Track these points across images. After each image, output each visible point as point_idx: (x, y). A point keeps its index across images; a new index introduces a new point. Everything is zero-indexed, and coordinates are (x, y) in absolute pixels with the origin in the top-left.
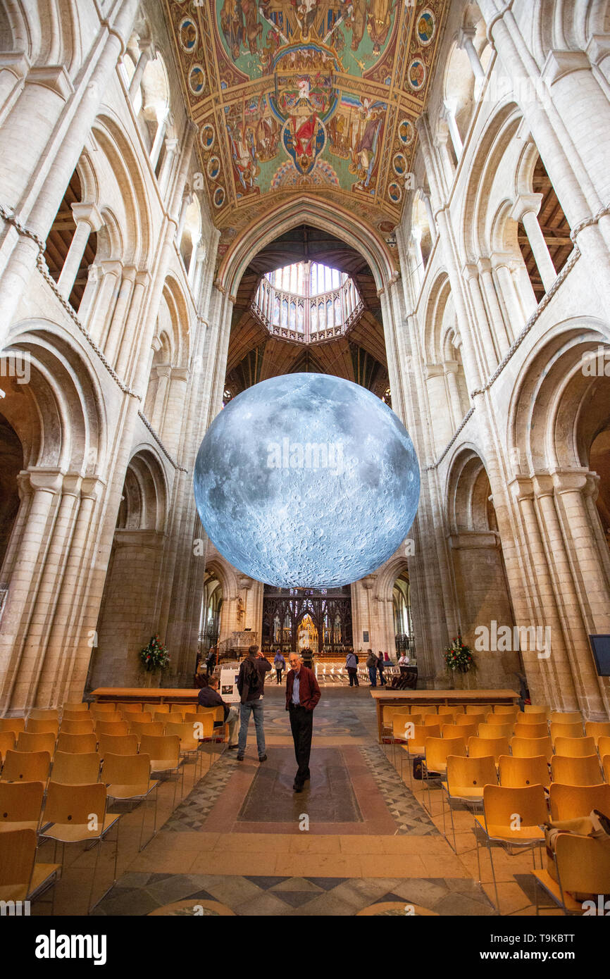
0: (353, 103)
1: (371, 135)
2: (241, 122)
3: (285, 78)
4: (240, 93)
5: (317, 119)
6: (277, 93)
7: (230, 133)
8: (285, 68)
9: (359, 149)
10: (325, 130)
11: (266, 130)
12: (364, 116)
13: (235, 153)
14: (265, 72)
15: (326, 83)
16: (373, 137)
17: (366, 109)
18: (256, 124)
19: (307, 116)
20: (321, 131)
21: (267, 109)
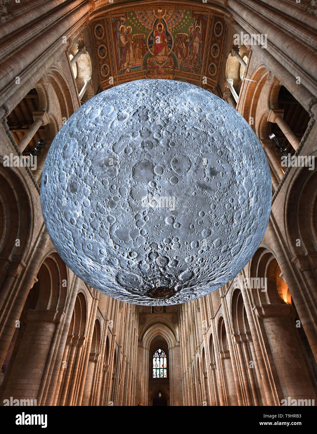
0: (135, 67)
1: (122, 56)
2: (194, 63)
3: (169, 74)
4: (191, 77)
5: (153, 54)
6: (174, 68)
7: (201, 61)
9: (128, 45)
10: (149, 48)
11: (182, 53)
12: (128, 64)
13: (201, 48)
15: (149, 71)
16: (121, 55)
17: (128, 68)
18: (187, 58)
19: (159, 56)
20: (150, 47)
21: (180, 63)
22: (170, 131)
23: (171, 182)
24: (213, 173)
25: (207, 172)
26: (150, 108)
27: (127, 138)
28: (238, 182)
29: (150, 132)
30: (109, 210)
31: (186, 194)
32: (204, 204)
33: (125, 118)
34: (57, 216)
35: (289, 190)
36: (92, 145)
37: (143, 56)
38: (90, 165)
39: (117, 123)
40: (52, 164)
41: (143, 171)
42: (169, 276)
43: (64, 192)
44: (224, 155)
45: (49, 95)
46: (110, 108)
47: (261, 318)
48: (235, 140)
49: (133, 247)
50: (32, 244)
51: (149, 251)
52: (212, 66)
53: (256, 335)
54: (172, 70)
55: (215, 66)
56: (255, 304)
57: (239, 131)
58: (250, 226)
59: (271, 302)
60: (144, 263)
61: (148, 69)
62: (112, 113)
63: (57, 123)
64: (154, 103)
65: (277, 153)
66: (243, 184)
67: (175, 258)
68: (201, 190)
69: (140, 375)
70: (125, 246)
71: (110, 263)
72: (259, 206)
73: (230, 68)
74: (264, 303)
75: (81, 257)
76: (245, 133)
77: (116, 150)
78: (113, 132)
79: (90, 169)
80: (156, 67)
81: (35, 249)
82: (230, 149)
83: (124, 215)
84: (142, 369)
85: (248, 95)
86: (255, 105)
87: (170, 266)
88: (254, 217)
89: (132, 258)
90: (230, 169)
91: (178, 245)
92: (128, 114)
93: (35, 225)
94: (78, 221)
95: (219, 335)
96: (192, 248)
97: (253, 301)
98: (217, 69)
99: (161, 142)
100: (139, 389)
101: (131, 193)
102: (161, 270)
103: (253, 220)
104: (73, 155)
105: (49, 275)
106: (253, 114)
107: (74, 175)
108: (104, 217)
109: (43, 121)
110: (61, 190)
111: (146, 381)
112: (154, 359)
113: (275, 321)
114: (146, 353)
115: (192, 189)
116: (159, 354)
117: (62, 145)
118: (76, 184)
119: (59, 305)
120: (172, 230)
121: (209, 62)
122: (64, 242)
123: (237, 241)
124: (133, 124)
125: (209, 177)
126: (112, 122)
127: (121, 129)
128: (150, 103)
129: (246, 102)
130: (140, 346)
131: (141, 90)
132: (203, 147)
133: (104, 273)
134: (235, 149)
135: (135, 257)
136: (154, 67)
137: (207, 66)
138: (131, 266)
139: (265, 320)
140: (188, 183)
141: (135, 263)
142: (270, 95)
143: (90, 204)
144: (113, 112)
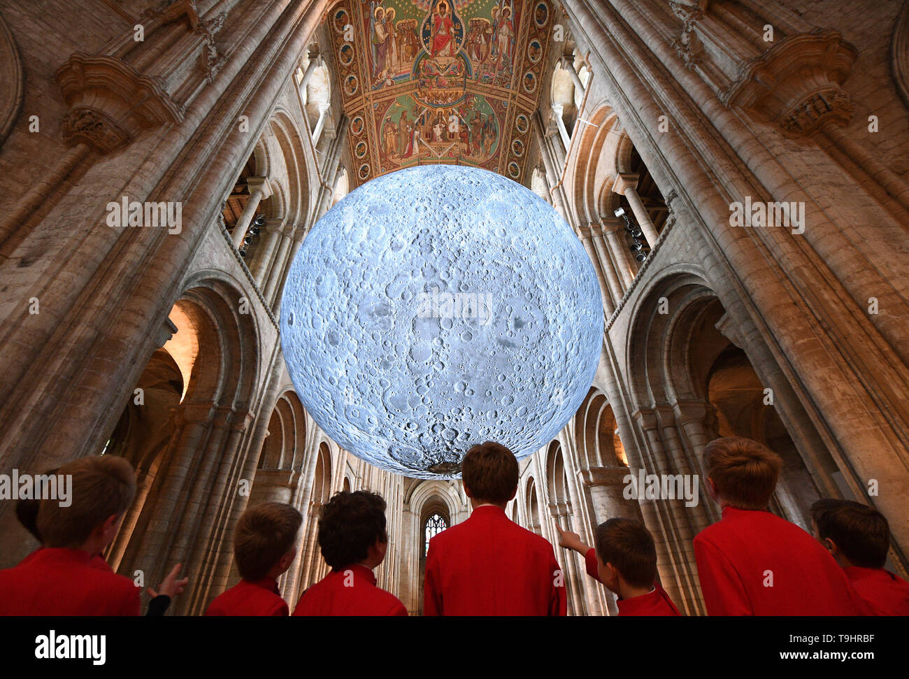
1: (379, 60)
2: (499, 70)
3: (458, 86)
4: (494, 92)
6: (465, 76)
8: (457, 93)
12: (389, 72)
14: (473, 95)
15: (424, 82)
16: (377, 58)
17: (388, 78)
19: (440, 56)
20: (426, 42)
21: (475, 68)
22: (462, 269)
23: (462, 339)
24: (519, 324)
25: (511, 324)
26: (435, 233)
27: (404, 279)
28: (552, 334)
29: (435, 271)
30: (382, 372)
31: (482, 354)
32: (505, 366)
33: (401, 247)
34: (310, 371)
35: (635, 311)
36: (358, 284)
37: (413, 57)
38: (356, 311)
39: (390, 255)
40: (300, 299)
41: (426, 325)
42: (458, 450)
43: (320, 342)
44: (534, 298)
45: (270, 149)
46: (378, 229)
47: (588, 487)
48: (550, 274)
49: (412, 417)
50: (261, 385)
51: (432, 423)
52: (530, 76)
53: (580, 510)
54: (462, 79)
55: (534, 77)
56: (580, 465)
57: (557, 258)
58: (567, 386)
59: (603, 464)
60: (426, 435)
61: (422, 79)
62: (383, 238)
63: (282, 190)
64: (441, 224)
65: (625, 241)
66: (559, 335)
67: (466, 431)
68: (501, 348)
69: (406, 553)
70: (402, 415)
71: (381, 433)
72: (581, 359)
73: (558, 86)
74: (593, 465)
75: (343, 424)
76: (566, 258)
77: (391, 294)
78: (386, 268)
79: (356, 317)
80: (434, 75)
81: (265, 391)
82: (543, 289)
83: (401, 378)
84: (410, 545)
85: (584, 142)
86: (596, 159)
87: (460, 440)
88: (573, 375)
89: (411, 430)
90: (541, 316)
91: (470, 416)
92: (405, 242)
93: (263, 357)
94: (339, 381)
95: (527, 502)
96: (489, 418)
97: (577, 461)
98: (538, 83)
99: (450, 285)
100: (404, 572)
101: (410, 352)
102: (448, 444)
103: (571, 379)
104: (331, 295)
105: (279, 420)
106: (592, 173)
107: (334, 323)
108: (375, 381)
109: (263, 194)
110: (316, 340)
111: (416, 560)
112: (428, 529)
113: (607, 492)
114: (415, 521)
115: (490, 347)
116: (434, 521)
117: (313, 275)
118: (337, 335)
119: (296, 463)
120: (463, 398)
121: (525, 70)
122: (319, 403)
123: (549, 407)
124: (413, 258)
125: (513, 330)
126: (382, 252)
127: (397, 265)
128: (434, 224)
129: (581, 154)
130: (407, 510)
131: (422, 200)
132: (507, 290)
133: (373, 444)
134: (550, 287)
135: (415, 428)
136: (431, 76)
137: (520, 76)
138: (409, 439)
139: (594, 489)
140: (486, 340)
141: (414, 435)
142: (618, 149)
143: (356, 363)
144: (384, 236)
